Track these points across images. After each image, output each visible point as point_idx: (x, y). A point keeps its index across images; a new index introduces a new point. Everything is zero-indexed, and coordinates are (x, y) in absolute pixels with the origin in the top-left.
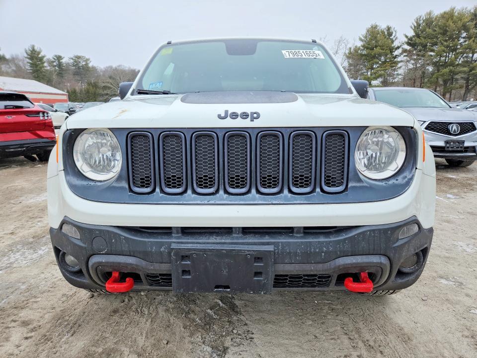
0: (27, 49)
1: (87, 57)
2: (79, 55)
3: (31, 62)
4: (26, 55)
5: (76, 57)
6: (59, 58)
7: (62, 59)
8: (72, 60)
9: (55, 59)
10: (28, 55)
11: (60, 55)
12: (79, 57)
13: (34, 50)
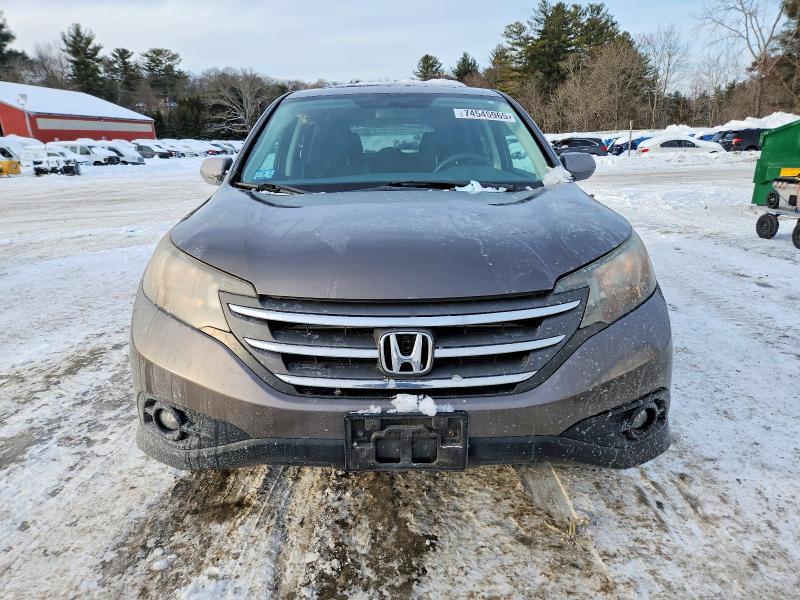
0: (66, 34)
1: (174, 52)
2: (159, 47)
3: (74, 59)
4: (64, 47)
5: (154, 52)
6: (123, 54)
7: (129, 56)
8: (146, 58)
9: (116, 56)
10: (69, 45)
11: (125, 48)
12: (158, 52)
13: (78, 33)
